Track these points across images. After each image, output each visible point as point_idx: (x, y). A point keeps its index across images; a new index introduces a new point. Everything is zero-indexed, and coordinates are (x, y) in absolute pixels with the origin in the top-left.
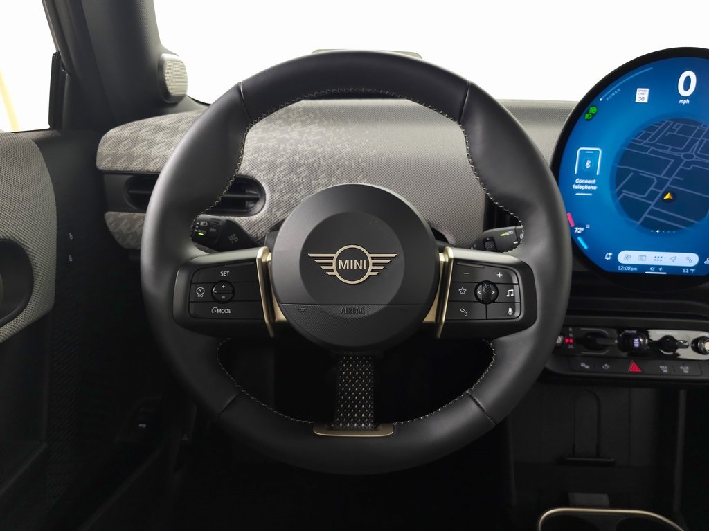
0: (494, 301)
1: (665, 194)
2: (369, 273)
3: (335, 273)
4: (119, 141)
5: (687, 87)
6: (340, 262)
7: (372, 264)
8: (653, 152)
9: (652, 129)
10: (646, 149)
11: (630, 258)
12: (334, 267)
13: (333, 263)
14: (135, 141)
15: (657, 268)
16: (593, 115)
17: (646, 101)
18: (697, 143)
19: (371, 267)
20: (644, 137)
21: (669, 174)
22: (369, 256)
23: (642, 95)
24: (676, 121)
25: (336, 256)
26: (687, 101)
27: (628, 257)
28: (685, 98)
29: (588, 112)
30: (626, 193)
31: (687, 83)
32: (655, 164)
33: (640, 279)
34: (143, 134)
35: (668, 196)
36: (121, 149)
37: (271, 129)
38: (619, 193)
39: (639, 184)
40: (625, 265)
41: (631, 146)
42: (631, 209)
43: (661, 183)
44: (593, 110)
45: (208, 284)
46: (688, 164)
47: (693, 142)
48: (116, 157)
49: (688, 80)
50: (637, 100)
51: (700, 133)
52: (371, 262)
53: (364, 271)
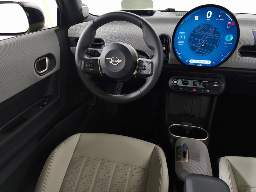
0: (145, 70)
1: (202, 45)
2: (118, 63)
3: (112, 62)
4: (72, 30)
5: (209, 15)
6: (113, 60)
7: (119, 61)
8: (199, 33)
9: (199, 27)
10: (197, 33)
11: (193, 61)
12: (111, 61)
13: (111, 60)
14: (76, 30)
15: (200, 64)
16: (183, 23)
17: (197, 19)
18: (212, 31)
19: (119, 62)
20: (197, 29)
21: (204, 39)
22: (118, 59)
23: (197, 18)
24: (206, 25)
25: (112, 59)
26: (209, 19)
27: (192, 61)
28: (208, 19)
29: (182, 23)
30: (192, 44)
31: (209, 14)
32: (200, 37)
33: (195, 67)
34: (78, 28)
35: (203, 45)
36: (73, 32)
38: (190, 44)
39: (195, 42)
40: (191, 63)
41: (193, 32)
42: (193, 49)
43: (201, 42)
44: (183, 22)
45: (88, 64)
46: (209, 37)
47: (210, 30)
48: (72, 34)
49: (209, 13)
50: (195, 19)
51: (212, 28)
52: (119, 60)
53: (117, 62)
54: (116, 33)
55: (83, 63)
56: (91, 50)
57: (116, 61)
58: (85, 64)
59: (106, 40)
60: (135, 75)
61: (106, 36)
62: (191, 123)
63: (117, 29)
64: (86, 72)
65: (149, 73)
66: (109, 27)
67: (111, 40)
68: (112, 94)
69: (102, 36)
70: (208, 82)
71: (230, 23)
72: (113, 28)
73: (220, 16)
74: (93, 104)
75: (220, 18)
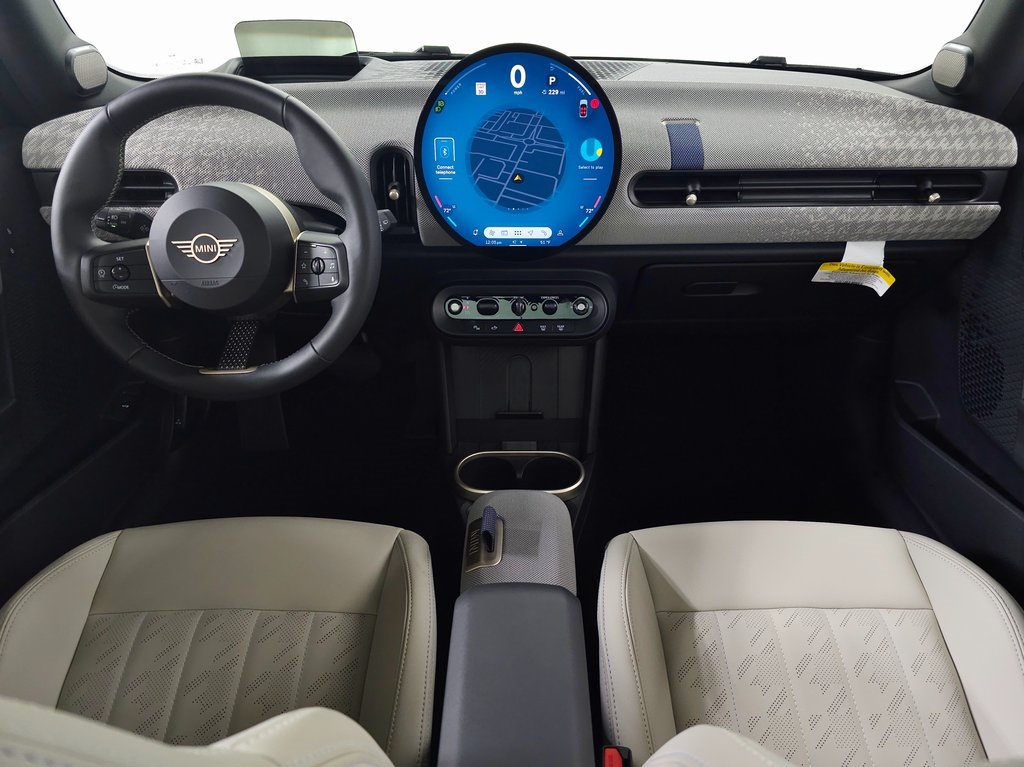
0: (323, 272)
1: (514, 176)
2: (219, 255)
3: (194, 255)
4: (40, 141)
5: (518, 80)
6: (197, 247)
7: (221, 247)
8: (498, 139)
9: (494, 118)
10: (492, 137)
11: (495, 233)
12: (192, 251)
13: (190, 248)
14: (55, 140)
15: (518, 240)
16: (442, 108)
17: (485, 94)
18: (535, 130)
19: (219, 250)
20: (489, 126)
21: (515, 158)
22: (218, 242)
23: (481, 88)
24: (513, 110)
25: (192, 242)
26: (521, 92)
27: (492, 233)
28: (518, 90)
29: (437, 105)
30: (481, 176)
31: (518, 76)
32: (503, 151)
33: (506, 253)
34: (63, 132)
35: (517, 178)
36: (43, 149)
37: (183, 120)
38: (476, 176)
39: (491, 168)
40: (491, 240)
41: (478, 134)
42: (489, 190)
43: (510, 167)
44: (440, 103)
45: (107, 268)
46: (529, 149)
47: (531, 128)
48: (40, 157)
49: (518, 73)
50: (477, 93)
51: (536, 120)
52: (219, 246)
53: (215, 254)
54: (217, 146)
55: (85, 263)
56: (122, 216)
57: (210, 248)
58: (93, 267)
59: (179, 174)
60: (290, 293)
61: (180, 160)
62: (534, 443)
63: (219, 129)
64: (98, 297)
65: (334, 283)
66: (187, 126)
67: (201, 172)
68: (215, 370)
69: (163, 159)
70: (557, 298)
71: (584, 102)
72: (203, 127)
73: (552, 80)
74: (179, 422)
75: (554, 86)
